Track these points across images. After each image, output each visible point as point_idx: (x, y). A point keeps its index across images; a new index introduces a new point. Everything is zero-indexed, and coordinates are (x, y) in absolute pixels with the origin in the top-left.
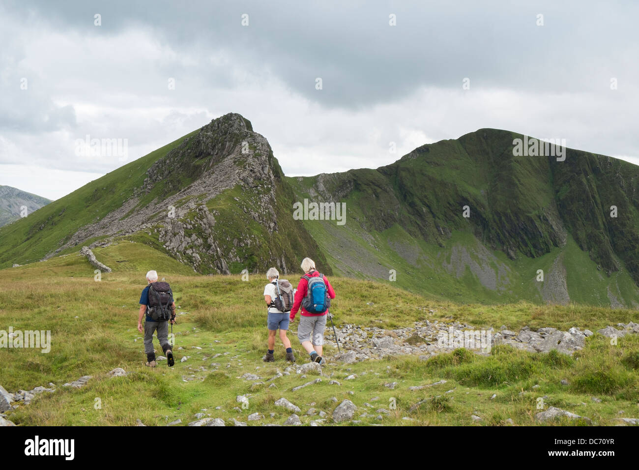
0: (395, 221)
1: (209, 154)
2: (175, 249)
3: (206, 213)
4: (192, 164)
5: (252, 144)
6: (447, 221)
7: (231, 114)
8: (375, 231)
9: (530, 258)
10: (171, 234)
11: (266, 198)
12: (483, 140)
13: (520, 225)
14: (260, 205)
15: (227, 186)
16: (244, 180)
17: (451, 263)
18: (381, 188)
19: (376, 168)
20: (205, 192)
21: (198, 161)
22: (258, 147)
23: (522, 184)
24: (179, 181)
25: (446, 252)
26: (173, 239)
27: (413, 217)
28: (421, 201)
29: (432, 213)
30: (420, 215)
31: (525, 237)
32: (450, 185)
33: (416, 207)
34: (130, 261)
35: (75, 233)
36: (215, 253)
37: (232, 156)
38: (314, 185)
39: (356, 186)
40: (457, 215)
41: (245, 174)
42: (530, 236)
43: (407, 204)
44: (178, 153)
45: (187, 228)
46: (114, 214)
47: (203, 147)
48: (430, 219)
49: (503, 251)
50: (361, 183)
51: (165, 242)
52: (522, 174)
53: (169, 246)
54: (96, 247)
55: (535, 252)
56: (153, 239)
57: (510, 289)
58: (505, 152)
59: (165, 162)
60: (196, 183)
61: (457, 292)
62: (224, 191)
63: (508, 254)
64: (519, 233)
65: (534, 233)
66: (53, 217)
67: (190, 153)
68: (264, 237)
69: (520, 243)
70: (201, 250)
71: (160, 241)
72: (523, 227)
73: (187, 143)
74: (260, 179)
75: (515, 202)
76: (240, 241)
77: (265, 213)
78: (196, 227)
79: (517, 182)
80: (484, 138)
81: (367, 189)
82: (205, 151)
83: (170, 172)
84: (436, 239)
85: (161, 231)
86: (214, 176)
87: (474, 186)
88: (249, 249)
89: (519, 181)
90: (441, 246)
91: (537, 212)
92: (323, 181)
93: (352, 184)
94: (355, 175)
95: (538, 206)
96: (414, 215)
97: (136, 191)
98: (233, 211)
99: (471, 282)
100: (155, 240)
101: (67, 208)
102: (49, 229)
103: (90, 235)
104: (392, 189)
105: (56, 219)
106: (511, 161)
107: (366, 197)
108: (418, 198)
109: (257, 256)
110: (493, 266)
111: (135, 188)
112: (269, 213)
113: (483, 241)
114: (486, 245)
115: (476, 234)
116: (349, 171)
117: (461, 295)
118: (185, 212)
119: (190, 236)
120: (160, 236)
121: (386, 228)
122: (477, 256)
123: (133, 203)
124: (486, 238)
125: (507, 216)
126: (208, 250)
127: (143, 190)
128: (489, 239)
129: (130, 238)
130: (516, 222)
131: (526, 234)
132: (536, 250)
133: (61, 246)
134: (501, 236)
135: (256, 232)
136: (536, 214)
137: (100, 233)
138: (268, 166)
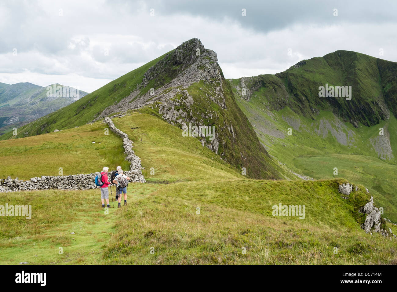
0: (286, 104)
1: (181, 63)
2: (170, 119)
3: (187, 95)
4: (171, 69)
5: (208, 56)
6: (316, 105)
7: (194, 39)
8: (275, 110)
9: (367, 127)
10: (167, 109)
11: (218, 89)
12: (338, 57)
13: (361, 107)
14: (215, 93)
15: (195, 81)
16: (205, 77)
17: (320, 130)
18: (278, 86)
19: (275, 74)
20: (181, 85)
21: (174, 68)
22: (212, 58)
23: (362, 83)
24: (163, 80)
25: (317, 123)
26: (169, 112)
27: (296, 102)
28: (301, 93)
29: (308, 100)
30: (300, 101)
31: (364, 115)
32: (319, 84)
33: (298, 97)
34: (142, 128)
35: (103, 110)
36: (195, 123)
37: (196, 63)
38: (239, 84)
39: (263, 84)
40: (323, 101)
41: (205, 74)
42: (367, 114)
43: (293, 95)
44: (163, 63)
45: (176, 105)
46: (125, 100)
47: (178, 59)
48: (307, 103)
49: (351, 122)
50: (266, 82)
51: (163, 114)
52: (363, 77)
53: (166, 117)
54: (115, 117)
55: (370, 123)
56: (155, 112)
57: (355, 145)
58: (352, 64)
59: (155, 68)
60: (174, 80)
61: (324, 146)
62: (193, 84)
63: (354, 124)
64: (361, 112)
65: (370, 112)
66: (91, 101)
67: (170, 62)
68: (220, 113)
69: (361, 118)
70: (185, 120)
71: (160, 114)
72: (363, 109)
73: (168, 57)
74: (213, 77)
75: (358, 93)
76: (206, 114)
77: (218, 98)
78: (182, 104)
79: (360, 82)
80: (339, 56)
81: (269, 86)
82: (179, 61)
83: (158, 74)
84: (310, 115)
85: (160, 106)
86: (185, 75)
87: (333, 84)
88: (212, 120)
89: (360, 81)
90: (313, 119)
91: (371, 100)
92: (244, 82)
93: (261, 83)
94: (262, 78)
95: (372, 96)
96: (297, 101)
97: (138, 86)
98: (200, 95)
99: (332, 141)
100: (156, 112)
101: (98, 96)
102: (89, 109)
103: (112, 112)
104: (284, 86)
105: (93, 102)
106: (356, 69)
107: (269, 91)
108: (300, 91)
109: (217, 125)
110: (345, 131)
111: (138, 84)
112: (221, 98)
113: (338, 116)
114: (340, 119)
115: (334, 112)
116: (259, 76)
117: (326, 148)
118: (175, 94)
119: (178, 110)
120: (160, 110)
121: (281, 109)
122: (335, 126)
123: (137, 93)
124: (340, 115)
125: (353, 102)
126: (190, 120)
127: (142, 85)
128: (342, 116)
129: (138, 111)
130: (358, 106)
131: (365, 112)
132: (371, 122)
133: (95, 118)
134: (350, 113)
135: (215, 109)
136: (371, 101)
137: (117, 111)
138: (218, 70)
